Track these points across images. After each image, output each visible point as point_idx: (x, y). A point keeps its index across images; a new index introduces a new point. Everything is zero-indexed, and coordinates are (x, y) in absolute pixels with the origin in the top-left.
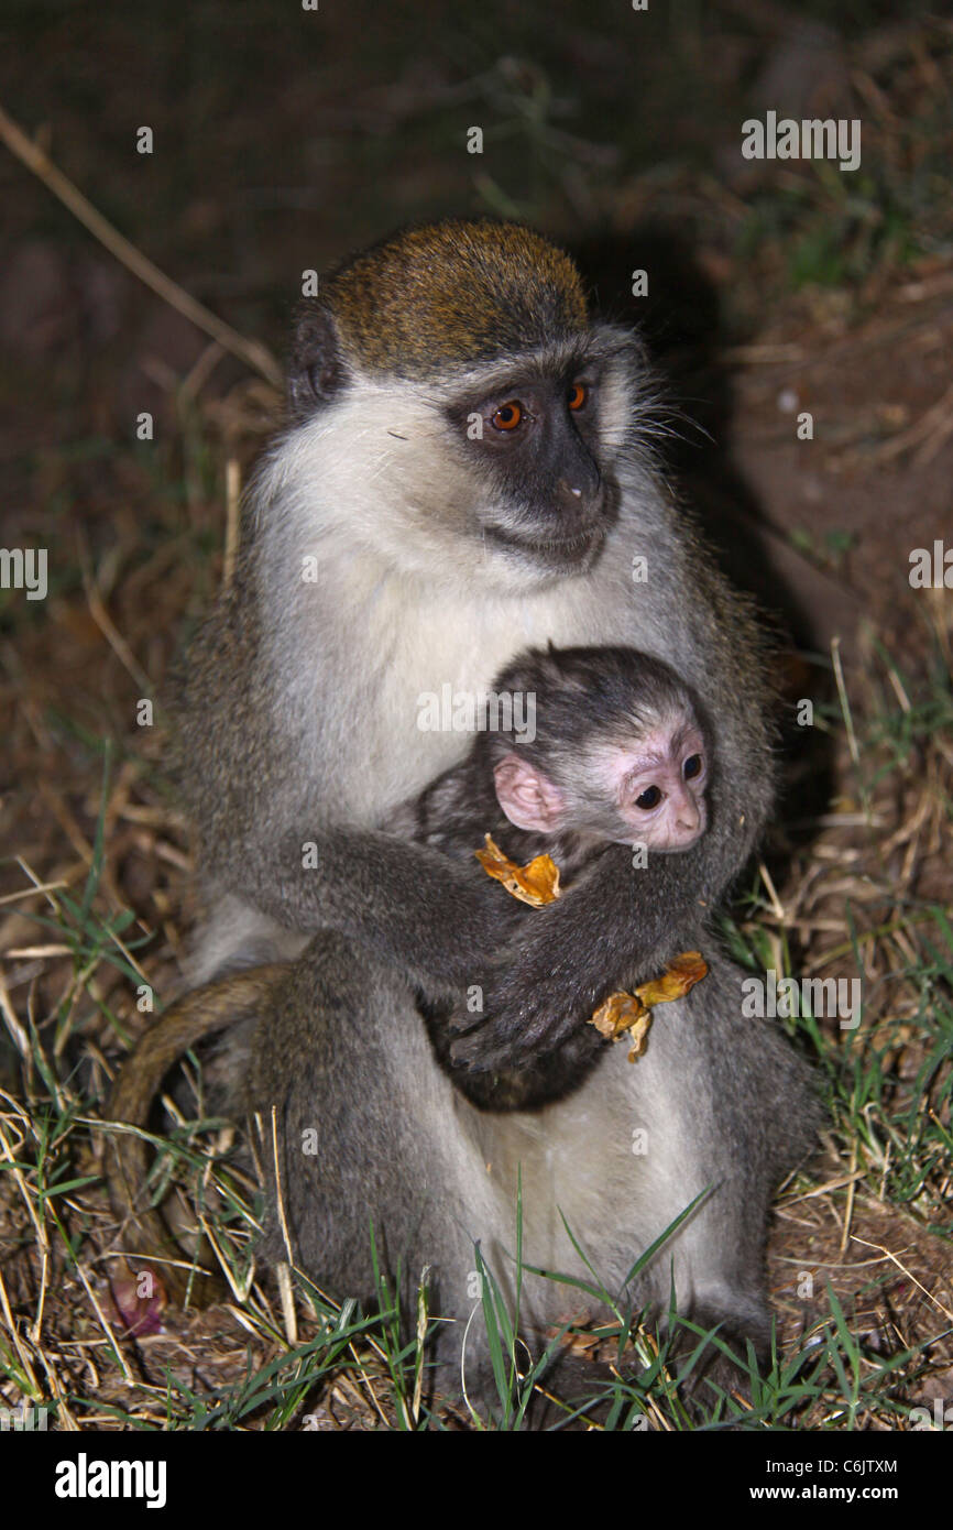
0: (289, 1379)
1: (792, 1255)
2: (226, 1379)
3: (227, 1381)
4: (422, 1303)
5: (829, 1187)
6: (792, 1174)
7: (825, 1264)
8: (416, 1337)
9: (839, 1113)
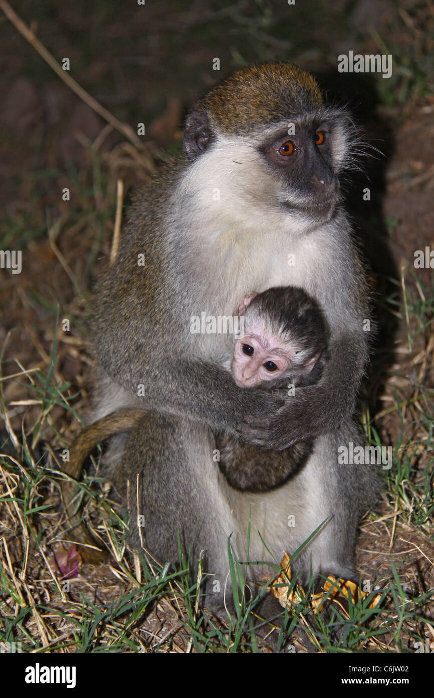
0: (139, 600)
1: (367, 549)
2: (108, 599)
3: (108, 600)
4: (200, 567)
5: (385, 518)
6: (368, 512)
7: (382, 553)
8: (196, 582)
9: (391, 485)
